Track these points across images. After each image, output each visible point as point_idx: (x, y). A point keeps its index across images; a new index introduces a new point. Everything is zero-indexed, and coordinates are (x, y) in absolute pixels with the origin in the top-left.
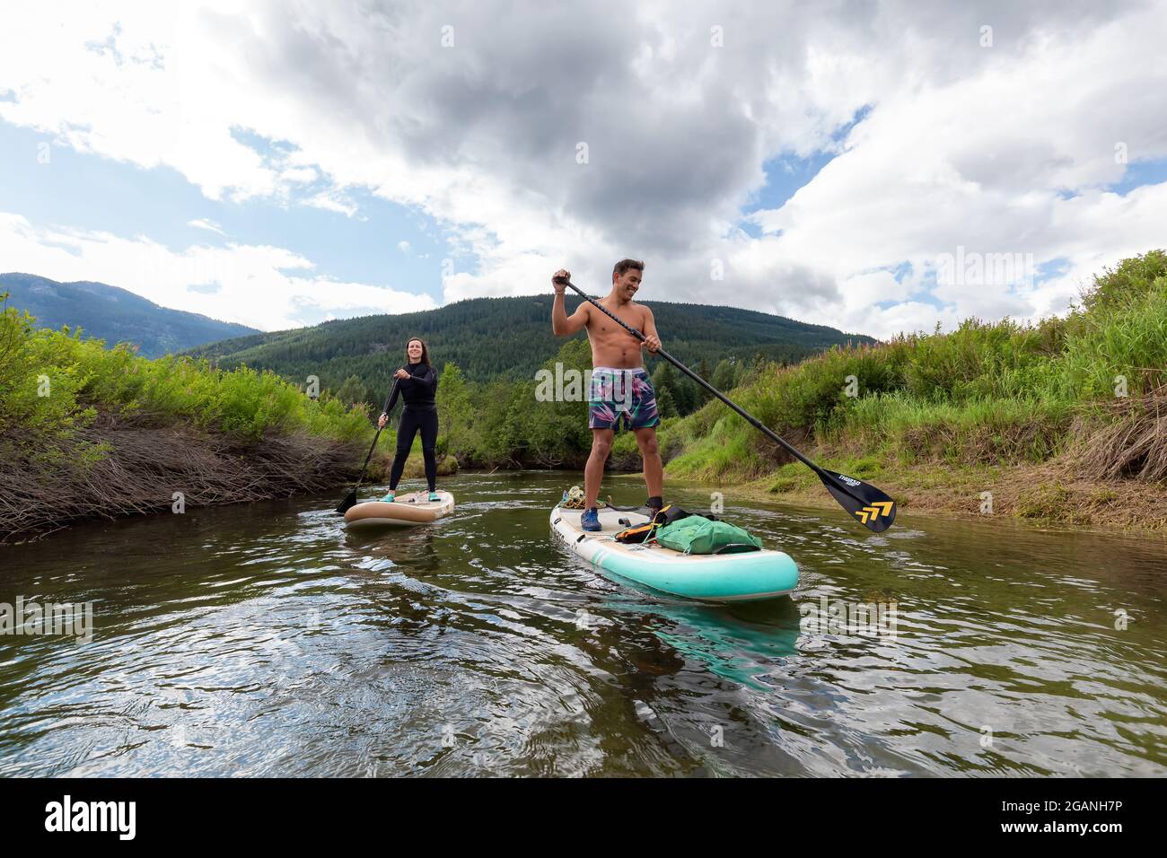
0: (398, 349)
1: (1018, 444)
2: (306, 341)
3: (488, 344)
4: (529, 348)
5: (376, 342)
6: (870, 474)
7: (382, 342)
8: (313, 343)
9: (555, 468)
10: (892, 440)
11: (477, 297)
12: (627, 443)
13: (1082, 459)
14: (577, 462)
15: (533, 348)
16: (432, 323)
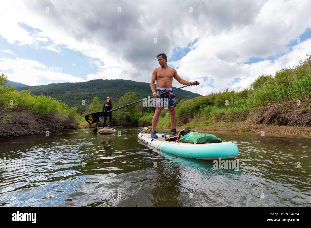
0: (74, 93)
1: (239, 117)
2: (44, 89)
3: (101, 92)
4: (113, 94)
5: (67, 90)
6: (208, 124)
7: (69, 90)
8: (46, 90)
9: (122, 126)
10: (212, 117)
11: (98, 79)
12: (143, 119)
13: (252, 120)
14: (129, 124)
15: (114, 94)
16: (84, 85)
